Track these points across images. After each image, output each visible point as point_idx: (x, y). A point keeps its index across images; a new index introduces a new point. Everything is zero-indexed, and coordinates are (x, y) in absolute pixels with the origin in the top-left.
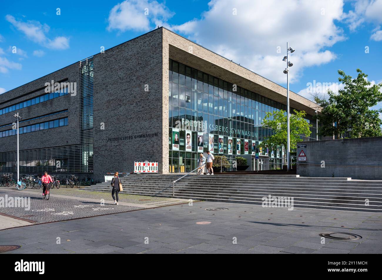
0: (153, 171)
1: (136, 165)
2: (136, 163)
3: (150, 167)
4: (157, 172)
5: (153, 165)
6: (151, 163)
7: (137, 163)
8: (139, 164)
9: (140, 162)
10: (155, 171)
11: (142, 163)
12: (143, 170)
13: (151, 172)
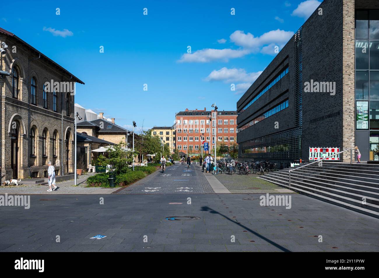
0: (334, 158)
1: (311, 151)
2: (311, 149)
3: (329, 153)
4: (339, 160)
5: (333, 150)
6: (330, 149)
7: (313, 149)
8: (315, 149)
9: (316, 148)
10: (336, 159)
11: (319, 149)
12: (320, 157)
13: (330, 159)
